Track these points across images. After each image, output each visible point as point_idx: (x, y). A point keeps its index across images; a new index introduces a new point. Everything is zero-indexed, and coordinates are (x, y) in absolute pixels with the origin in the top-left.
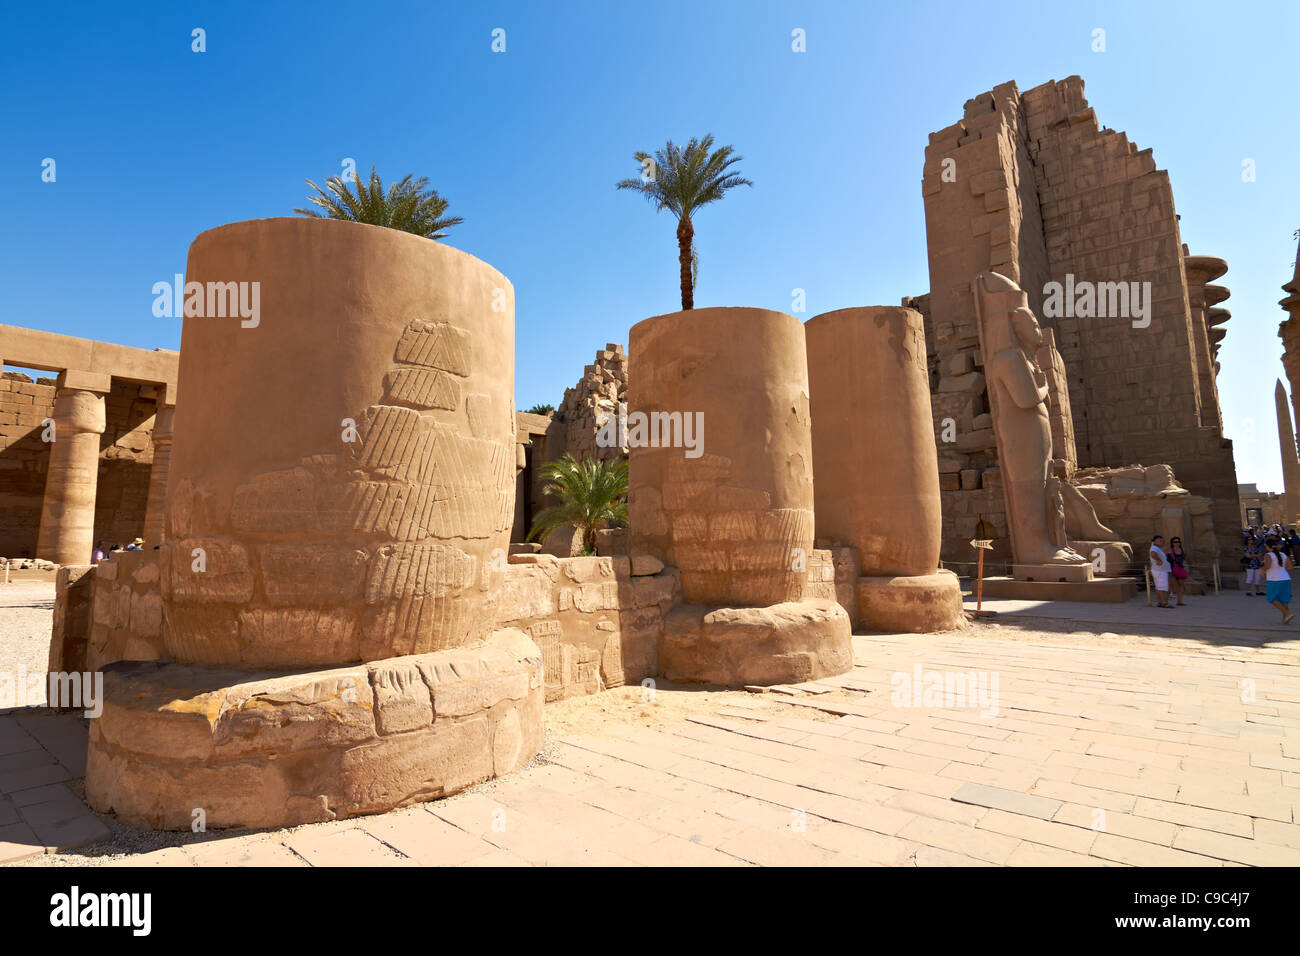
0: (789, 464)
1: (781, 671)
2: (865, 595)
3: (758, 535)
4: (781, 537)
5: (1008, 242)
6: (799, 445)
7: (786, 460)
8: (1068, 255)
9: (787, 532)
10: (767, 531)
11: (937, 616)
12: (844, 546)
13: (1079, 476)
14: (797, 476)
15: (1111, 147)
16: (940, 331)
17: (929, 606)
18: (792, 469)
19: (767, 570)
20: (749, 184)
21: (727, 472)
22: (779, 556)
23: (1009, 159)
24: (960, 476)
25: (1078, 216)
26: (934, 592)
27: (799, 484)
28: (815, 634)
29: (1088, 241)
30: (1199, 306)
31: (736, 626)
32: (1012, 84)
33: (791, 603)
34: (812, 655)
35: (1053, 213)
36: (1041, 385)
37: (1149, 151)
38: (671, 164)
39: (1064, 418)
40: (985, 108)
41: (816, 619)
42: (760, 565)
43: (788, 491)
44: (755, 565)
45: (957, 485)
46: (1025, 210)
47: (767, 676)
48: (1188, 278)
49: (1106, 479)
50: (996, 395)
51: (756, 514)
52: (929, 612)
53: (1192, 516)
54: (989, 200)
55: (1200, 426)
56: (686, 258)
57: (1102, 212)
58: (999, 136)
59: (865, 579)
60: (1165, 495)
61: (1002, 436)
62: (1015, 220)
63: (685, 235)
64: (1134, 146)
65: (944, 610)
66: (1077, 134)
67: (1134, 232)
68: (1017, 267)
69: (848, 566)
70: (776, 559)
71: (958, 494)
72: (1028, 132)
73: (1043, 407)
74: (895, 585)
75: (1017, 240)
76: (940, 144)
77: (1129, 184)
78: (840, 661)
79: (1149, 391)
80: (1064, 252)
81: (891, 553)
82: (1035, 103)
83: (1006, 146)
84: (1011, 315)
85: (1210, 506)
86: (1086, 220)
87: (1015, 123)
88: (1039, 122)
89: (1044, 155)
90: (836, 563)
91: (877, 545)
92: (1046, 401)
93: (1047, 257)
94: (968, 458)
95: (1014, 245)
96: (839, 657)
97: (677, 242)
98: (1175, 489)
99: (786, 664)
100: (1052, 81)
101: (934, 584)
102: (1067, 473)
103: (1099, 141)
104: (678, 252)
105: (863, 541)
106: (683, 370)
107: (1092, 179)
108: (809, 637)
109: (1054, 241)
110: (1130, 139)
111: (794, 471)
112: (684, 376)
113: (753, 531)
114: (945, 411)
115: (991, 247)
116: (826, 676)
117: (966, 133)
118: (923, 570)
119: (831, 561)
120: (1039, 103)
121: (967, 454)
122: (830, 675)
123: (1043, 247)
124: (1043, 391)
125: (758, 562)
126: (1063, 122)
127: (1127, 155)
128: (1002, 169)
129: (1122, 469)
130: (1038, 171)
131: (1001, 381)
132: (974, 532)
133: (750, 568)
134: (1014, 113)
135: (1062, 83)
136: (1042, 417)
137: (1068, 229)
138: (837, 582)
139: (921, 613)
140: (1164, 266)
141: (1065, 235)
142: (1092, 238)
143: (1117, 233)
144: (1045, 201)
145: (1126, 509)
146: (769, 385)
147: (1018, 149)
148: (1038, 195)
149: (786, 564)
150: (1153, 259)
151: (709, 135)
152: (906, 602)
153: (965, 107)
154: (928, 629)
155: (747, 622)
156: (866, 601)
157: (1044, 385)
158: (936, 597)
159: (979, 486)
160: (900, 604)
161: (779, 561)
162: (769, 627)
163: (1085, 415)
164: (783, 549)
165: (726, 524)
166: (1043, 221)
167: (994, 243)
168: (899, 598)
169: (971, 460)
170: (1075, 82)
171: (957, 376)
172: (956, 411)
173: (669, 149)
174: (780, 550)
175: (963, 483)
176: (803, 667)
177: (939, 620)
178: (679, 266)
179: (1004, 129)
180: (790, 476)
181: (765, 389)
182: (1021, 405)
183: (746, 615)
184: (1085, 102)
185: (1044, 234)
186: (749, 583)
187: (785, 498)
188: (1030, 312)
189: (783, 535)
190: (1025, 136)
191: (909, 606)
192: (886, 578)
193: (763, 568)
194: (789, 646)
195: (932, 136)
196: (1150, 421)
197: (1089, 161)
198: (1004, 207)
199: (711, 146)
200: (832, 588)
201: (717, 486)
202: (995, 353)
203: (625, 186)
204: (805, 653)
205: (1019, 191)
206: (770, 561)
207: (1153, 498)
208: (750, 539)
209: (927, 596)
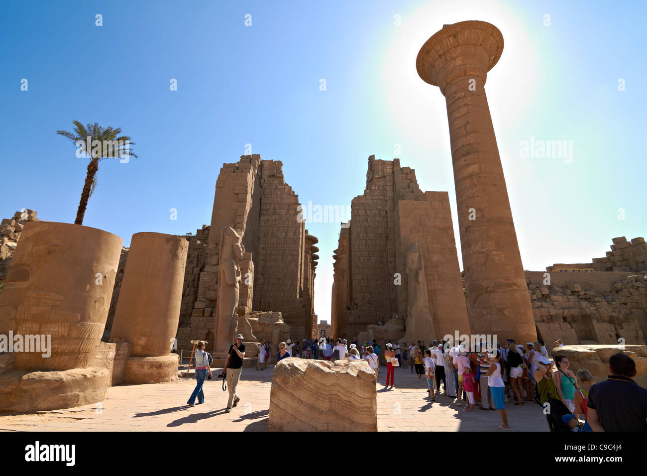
0: (95, 301)
1: (61, 402)
2: (130, 366)
3: (68, 334)
4: (81, 336)
5: (243, 215)
6: (104, 293)
7: (95, 299)
8: (266, 225)
9: (85, 334)
10: (74, 333)
11: (162, 375)
12: (125, 341)
13: (251, 314)
14: (99, 308)
15: (287, 190)
16: (210, 244)
17: (160, 370)
18: (97, 304)
19: (69, 352)
20: (136, 157)
21: (60, 303)
22: (78, 345)
23: (251, 183)
24: (204, 310)
25: (272, 211)
26: (164, 364)
27: (99, 311)
28: (86, 383)
29: (273, 222)
30: (308, 253)
31: (41, 381)
32: (259, 156)
33: (79, 369)
34: (81, 394)
35: (264, 207)
36: (238, 276)
37: (297, 196)
38: (94, 133)
39: (249, 290)
40: (248, 160)
41: (89, 376)
42: (65, 350)
43: (91, 314)
44: (63, 349)
45: (202, 314)
46: (253, 204)
47: (51, 406)
48: (305, 242)
49: (259, 316)
50: (220, 278)
51: (70, 325)
52: (159, 373)
53: (284, 333)
54: (240, 196)
55: (298, 297)
56: (90, 180)
57: (280, 213)
58: (248, 174)
59: (132, 358)
60: (277, 324)
61: (220, 295)
62: (248, 208)
63: (92, 169)
64: (294, 192)
65: (167, 372)
66: (277, 182)
67: (288, 222)
68: (245, 225)
69: (125, 351)
70: (76, 347)
71: (201, 319)
72: (261, 175)
73: (238, 285)
74: (146, 361)
75: (247, 216)
76: (227, 168)
77: (290, 205)
78: (97, 397)
79: (284, 282)
80: (265, 223)
81: (148, 346)
82: (266, 165)
83: (251, 179)
84: (233, 246)
85: (290, 329)
86: (275, 214)
87: (256, 171)
88: (266, 173)
89: (265, 185)
90: (117, 350)
91: (142, 341)
92: (239, 282)
93: (259, 224)
94: (210, 302)
95: (246, 217)
96: (97, 395)
97: (87, 171)
98: (281, 322)
99: (65, 399)
100: (272, 160)
101: (165, 360)
102: (246, 313)
103: (283, 187)
104: (85, 176)
105: (136, 339)
106: (49, 250)
107: (279, 199)
108: (83, 385)
109: (263, 218)
110: (293, 189)
111: (97, 305)
112: (49, 253)
113: (66, 333)
114: (205, 280)
115: (237, 215)
116: (87, 404)
117: (238, 168)
118: (162, 353)
119: (115, 349)
120: (267, 166)
121: (210, 300)
122: (89, 404)
123: (258, 219)
124: (239, 278)
125: (65, 348)
126: (273, 176)
127: (290, 195)
128: (247, 187)
129: (265, 313)
130: (262, 190)
131: (223, 271)
132: (205, 337)
133: (59, 351)
134: (257, 166)
135: (275, 162)
136: (236, 289)
137: (268, 215)
138: (115, 359)
139: (155, 374)
140: (295, 237)
141: (267, 217)
142: (275, 221)
143: (283, 221)
144: (262, 202)
145: (263, 329)
146: (95, 264)
147: (255, 180)
148: (260, 199)
149: (81, 349)
150: (292, 234)
151: (120, 128)
152: (149, 369)
153: (241, 157)
154: (157, 381)
155: (48, 378)
156: (130, 368)
157: (239, 276)
158: (164, 366)
159: (211, 316)
160: (146, 370)
161: (76, 348)
162: (61, 381)
163: (262, 288)
164: (81, 343)
165: (51, 328)
166: (260, 210)
167: (238, 214)
168: (146, 367)
169: (211, 303)
170: (280, 163)
171: (213, 265)
172: (209, 281)
173: (95, 127)
174: (79, 343)
175: (205, 314)
176: (75, 400)
177: (163, 377)
178: (84, 183)
179: (251, 172)
180: (95, 307)
181: (92, 266)
182: (229, 284)
183: (49, 375)
184: (281, 172)
185: (260, 215)
186: (57, 359)
187: (89, 317)
188: (240, 246)
189: (83, 335)
190: (260, 176)
191: (151, 370)
192: (142, 358)
193: (66, 351)
194: (69, 390)
195: (224, 164)
196: (282, 294)
197: (279, 193)
198: (244, 201)
199: (120, 134)
200: (112, 362)
201: (52, 309)
202: (224, 260)
203: (62, 134)
204: (77, 393)
205: (252, 197)
206: (72, 348)
207: (273, 325)
208: (63, 336)
209: (160, 366)
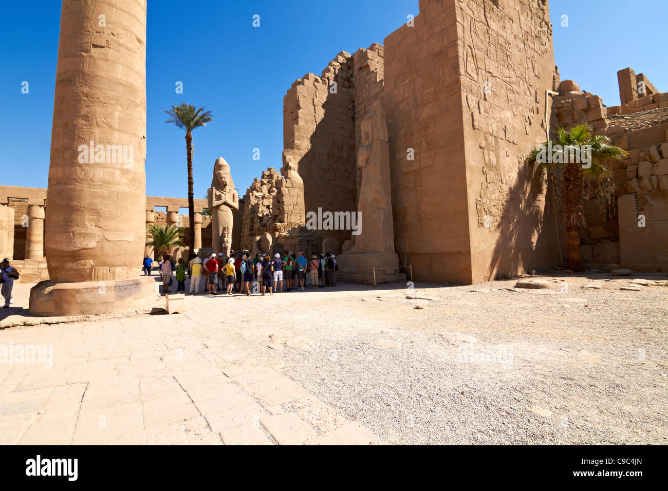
5: (294, 133)
25: (363, 111)
62: (304, 122)
63: (189, 139)
68: (298, 143)
72: (353, 73)
82: (356, 59)
84: (216, 174)
88: (356, 68)
89: (356, 83)
126: (361, 68)
144: (356, 104)
205: (322, 106)
